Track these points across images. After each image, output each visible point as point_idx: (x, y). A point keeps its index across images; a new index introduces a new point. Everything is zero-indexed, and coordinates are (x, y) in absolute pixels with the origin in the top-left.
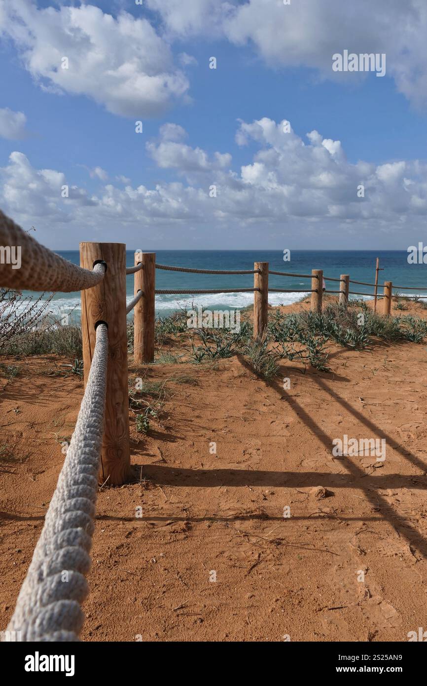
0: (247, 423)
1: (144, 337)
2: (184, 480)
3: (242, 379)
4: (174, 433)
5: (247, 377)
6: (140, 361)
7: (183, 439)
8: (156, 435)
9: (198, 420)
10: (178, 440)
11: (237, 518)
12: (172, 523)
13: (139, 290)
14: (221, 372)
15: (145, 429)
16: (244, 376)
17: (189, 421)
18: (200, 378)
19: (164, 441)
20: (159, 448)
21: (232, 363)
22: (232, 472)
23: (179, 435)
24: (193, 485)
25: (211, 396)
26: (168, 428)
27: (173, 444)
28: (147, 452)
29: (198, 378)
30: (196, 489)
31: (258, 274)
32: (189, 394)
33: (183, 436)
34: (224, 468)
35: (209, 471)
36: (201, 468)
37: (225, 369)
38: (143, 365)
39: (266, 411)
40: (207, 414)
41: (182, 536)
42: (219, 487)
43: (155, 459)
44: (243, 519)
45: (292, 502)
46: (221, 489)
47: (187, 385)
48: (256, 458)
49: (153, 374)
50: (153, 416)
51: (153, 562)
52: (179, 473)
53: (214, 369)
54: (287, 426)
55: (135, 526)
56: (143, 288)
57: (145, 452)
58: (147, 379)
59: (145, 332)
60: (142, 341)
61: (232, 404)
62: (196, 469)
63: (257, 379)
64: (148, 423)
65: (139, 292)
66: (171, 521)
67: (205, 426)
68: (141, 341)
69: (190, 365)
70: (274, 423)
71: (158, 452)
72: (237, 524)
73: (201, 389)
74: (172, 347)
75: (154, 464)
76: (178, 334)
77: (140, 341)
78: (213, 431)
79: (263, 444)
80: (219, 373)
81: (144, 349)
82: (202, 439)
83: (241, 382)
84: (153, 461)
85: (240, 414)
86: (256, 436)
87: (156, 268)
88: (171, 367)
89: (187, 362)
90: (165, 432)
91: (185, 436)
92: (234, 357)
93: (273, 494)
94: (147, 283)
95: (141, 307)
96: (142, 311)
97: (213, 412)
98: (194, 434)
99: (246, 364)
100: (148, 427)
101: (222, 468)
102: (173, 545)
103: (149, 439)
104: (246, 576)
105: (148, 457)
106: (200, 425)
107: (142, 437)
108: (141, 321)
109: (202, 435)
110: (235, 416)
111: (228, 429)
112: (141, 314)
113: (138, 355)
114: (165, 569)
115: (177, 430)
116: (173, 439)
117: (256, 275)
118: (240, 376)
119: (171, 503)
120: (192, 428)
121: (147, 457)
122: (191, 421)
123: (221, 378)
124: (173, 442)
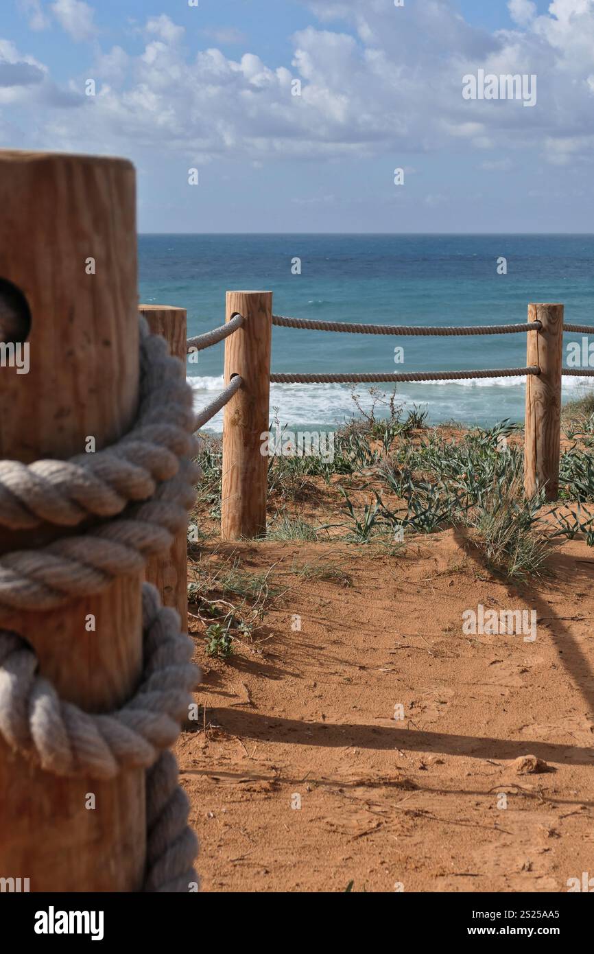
0: (438, 661)
1: (244, 480)
2: (285, 734)
3: (454, 578)
4: (279, 665)
5: (468, 575)
6: (233, 534)
7: (297, 676)
8: (245, 666)
9: (335, 648)
10: (287, 676)
11: (360, 784)
12: (249, 781)
13: (234, 375)
14: (410, 562)
15: (224, 652)
16: (462, 571)
17: (316, 648)
18: (360, 573)
19: (258, 676)
20: (246, 686)
21: (438, 544)
22: (376, 730)
23: (290, 669)
24: (299, 742)
25: (374, 608)
26: (268, 656)
27: (274, 683)
28: (224, 690)
29: (353, 573)
30: (301, 747)
31: (534, 332)
32: (328, 601)
33: (297, 672)
34: (363, 724)
35: (334, 726)
36: (321, 720)
37: (420, 555)
38: (238, 542)
39: (490, 642)
40: (359, 638)
41: (263, 796)
42: (343, 748)
43: (235, 701)
44: (372, 785)
45: (469, 775)
46: (347, 750)
47: (325, 585)
48: (432, 714)
49: (257, 560)
50: (243, 633)
51: (209, 816)
52: (278, 724)
53: (393, 555)
54: (524, 671)
55: (187, 778)
56: (243, 370)
57: (218, 689)
58: (242, 568)
59: (247, 469)
60: (239, 491)
61: (418, 625)
62: (310, 722)
63: (491, 580)
64: (229, 641)
65: (236, 377)
66: (247, 779)
67: (346, 658)
68: (237, 488)
69: (341, 545)
70: (498, 665)
71: (244, 693)
72: (359, 792)
73: (357, 594)
74: (316, 505)
75: (234, 708)
76: (336, 477)
77: (233, 489)
78: (362, 668)
79: (456, 696)
80: (403, 564)
81: (244, 508)
82: (336, 678)
83: (452, 584)
84: (232, 703)
85: (429, 645)
86: (451, 682)
87: (275, 323)
88: (299, 546)
89: (338, 539)
90: (263, 662)
91: (303, 672)
92: (447, 531)
93: (440, 762)
94: (252, 361)
95: (237, 412)
96: (240, 423)
97: (371, 637)
98: (320, 670)
99: (470, 547)
100: (229, 648)
101: (359, 723)
102: (243, 804)
103: (229, 670)
104: (349, 841)
105: (223, 697)
106: (338, 657)
107: (215, 665)
108: (238, 445)
109: (337, 673)
110: (415, 646)
111: (393, 667)
112: (237, 428)
113: (230, 521)
114: (226, 825)
115: (288, 661)
116: (275, 674)
117: (531, 336)
118: (451, 573)
119: (252, 759)
120: (318, 660)
121: (220, 696)
122: (321, 649)
123: (408, 574)
124: (276, 679)
